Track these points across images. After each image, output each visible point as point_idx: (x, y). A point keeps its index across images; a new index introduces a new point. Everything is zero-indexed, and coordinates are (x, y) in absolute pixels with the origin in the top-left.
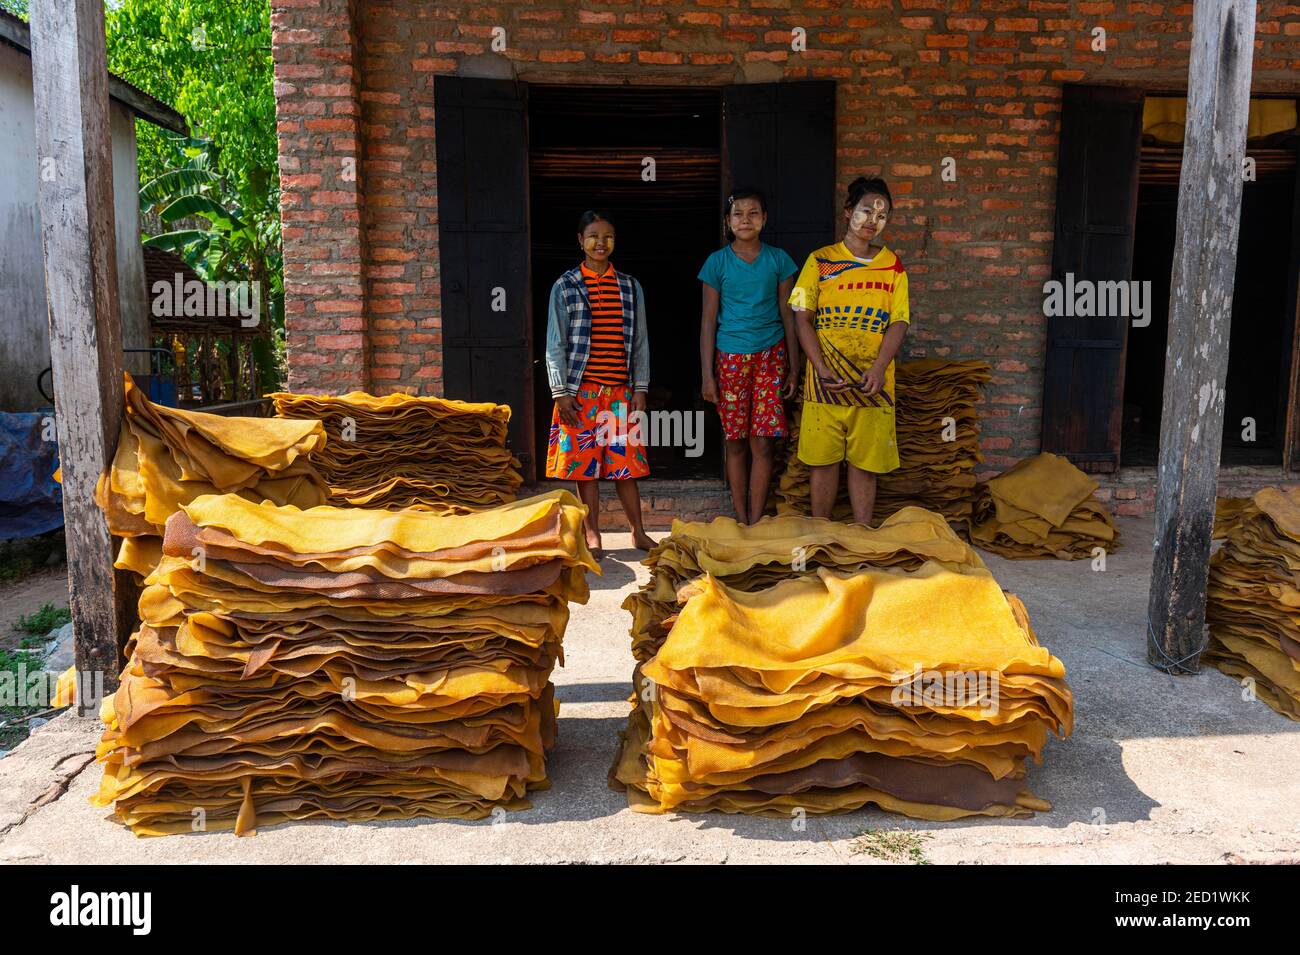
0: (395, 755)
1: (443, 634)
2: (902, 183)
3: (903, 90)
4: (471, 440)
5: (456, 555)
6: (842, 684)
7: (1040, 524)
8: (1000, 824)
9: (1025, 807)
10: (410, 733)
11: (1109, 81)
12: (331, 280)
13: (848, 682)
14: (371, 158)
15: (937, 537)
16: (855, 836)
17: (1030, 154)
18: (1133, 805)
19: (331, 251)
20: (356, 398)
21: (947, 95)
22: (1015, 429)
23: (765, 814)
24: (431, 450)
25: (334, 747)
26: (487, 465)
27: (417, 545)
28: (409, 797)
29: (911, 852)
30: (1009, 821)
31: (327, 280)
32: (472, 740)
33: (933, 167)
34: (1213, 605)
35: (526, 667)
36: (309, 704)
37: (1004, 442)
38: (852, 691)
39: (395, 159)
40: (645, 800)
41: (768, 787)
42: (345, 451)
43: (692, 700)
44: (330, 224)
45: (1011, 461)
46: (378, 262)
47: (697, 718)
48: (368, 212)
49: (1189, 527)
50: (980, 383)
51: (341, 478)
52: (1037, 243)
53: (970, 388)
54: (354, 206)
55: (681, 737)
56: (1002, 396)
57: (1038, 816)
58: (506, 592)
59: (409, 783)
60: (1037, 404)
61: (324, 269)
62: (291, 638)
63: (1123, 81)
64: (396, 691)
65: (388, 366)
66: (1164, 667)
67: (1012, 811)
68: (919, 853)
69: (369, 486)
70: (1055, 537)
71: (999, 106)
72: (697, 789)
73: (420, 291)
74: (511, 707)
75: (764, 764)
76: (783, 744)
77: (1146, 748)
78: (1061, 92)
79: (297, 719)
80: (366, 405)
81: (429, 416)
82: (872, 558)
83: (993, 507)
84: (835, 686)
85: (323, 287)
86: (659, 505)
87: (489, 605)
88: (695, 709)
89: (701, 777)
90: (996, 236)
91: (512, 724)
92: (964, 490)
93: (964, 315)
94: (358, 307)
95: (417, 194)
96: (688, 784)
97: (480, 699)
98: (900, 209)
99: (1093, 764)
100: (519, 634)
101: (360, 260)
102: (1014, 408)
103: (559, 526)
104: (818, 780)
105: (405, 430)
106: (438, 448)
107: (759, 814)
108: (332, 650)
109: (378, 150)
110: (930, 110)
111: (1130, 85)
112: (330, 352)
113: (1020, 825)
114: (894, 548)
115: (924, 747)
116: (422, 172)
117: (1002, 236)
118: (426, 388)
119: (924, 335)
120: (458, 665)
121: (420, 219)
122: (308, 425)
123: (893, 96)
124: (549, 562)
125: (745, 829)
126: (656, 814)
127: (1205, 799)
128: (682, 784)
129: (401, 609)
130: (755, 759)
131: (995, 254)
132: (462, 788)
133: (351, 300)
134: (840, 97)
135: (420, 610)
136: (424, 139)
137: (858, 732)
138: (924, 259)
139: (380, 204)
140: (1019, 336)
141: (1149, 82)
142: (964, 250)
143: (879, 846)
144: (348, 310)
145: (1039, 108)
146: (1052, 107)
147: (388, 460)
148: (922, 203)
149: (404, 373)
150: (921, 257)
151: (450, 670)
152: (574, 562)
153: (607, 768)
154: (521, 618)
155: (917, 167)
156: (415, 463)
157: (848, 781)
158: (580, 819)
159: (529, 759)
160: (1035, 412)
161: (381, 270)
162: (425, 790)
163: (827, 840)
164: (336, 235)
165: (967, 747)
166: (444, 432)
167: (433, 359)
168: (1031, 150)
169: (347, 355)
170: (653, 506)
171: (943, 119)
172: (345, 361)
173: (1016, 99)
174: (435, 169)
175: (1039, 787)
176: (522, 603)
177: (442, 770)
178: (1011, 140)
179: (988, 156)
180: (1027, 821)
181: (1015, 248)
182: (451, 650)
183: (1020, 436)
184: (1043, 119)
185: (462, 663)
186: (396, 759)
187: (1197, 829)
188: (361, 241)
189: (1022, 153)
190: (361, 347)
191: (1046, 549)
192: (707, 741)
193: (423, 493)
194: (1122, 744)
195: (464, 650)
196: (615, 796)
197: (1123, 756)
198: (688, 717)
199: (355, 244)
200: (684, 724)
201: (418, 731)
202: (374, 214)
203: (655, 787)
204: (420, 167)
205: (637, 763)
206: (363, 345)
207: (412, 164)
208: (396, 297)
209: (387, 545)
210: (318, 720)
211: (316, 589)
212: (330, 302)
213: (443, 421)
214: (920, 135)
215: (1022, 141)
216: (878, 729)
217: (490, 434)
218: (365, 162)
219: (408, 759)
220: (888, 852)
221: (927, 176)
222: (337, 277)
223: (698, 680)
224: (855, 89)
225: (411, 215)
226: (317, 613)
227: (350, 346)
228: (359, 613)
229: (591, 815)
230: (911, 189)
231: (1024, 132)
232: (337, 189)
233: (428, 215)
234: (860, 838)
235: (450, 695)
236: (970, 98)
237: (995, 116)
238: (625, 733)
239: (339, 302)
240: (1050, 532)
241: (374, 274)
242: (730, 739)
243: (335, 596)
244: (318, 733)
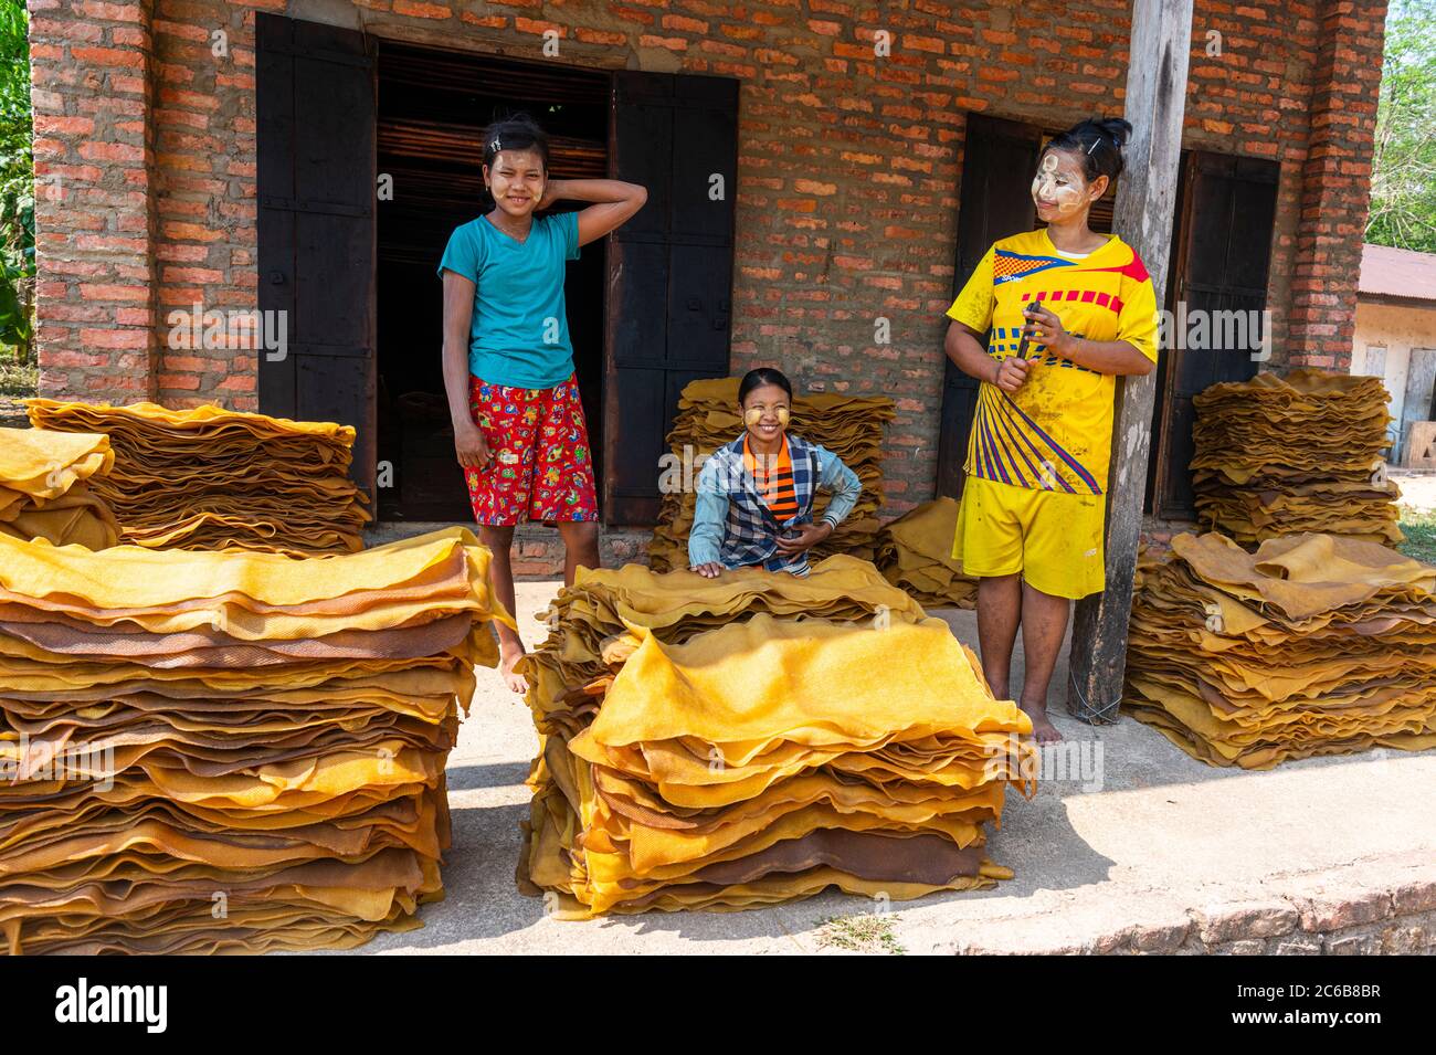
0: (238, 873)
1: (312, 711)
2: (805, 201)
3: (808, 99)
4: (305, 468)
5: (331, 608)
6: (808, 751)
7: (943, 571)
8: (966, 898)
9: (987, 877)
10: (262, 843)
11: (1010, 114)
12: (106, 258)
13: (813, 750)
14: (165, 106)
15: (869, 584)
16: (818, 925)
17: (933, 183)
18: (1089, 867)
19: (106, 220)
20: (144, 410)
21: (853, 110)
22: (910, 472)
23: (713, 909)
24: (253, 479)
25: (151, 869)
26: (326, 499)
27: (274, 595)
28: (259, 927)
29: (882, 939)
30: (974, 894)
31: (98, 258)
32: (349, 846)
33: (837, 186)
34: (1133, 652)
35: (420, 749)
36: (115, 812)
37: (900, 486)
38: (818, 760)
39: (199, 110)
40: (568, 905)
41: (717, 877)
42: (131, 478)
43: (633, 780)
44: (106, 186)
45: (906, 506)
46: (172, 239)
47: (641, 801)
48: (159, 175)
49: (1114, 572)
50: (884, 421)
51: (125, 512)
52: (939, 277)
53: (875, 426)
54: (140, 165)
55: (621, 825)
56: (899, 436)
57: (1003, 886)
58: (399, 654)
59: (256, 909)
60: (933, 446)
61: (93, 242)
62: (89, 725)
63: (1023, 117)
64: (245, 788)
65: (183, 373)
66: (1086, 717)
67: (977, 881)
68: (891, 939)
69: (166, 524)
70: (956, 584)
71: (905, 128)
72: (636, 886)
73: (229, 281)
74: (401, 802)
75: (719, 850)
76: (740, 826)
77: (1087, 803)
78: (965, 119)
79: (92, 835)
80: (163, 419)
81: (250, 436)
82: (811, 607)
83: (895, 553)
84: (800, 755)
85: (94, 266)
86: (528, 550)
87: (374, 672)
88: (636, 789)
89: (645, 871)
90: (898, 267)
91: (402, 823)
92: (865, 535)
93: (864, 349)
94: (145, 295)
95: (228, 158)
96: (626, 882)
97: (359, 793)
98: (802, 229)
99: (1042, 824)
100: (416, 708)
101: (147, 235)
102: (910, 450)
103: (466, 571)
104: (776, 864)
105: (216, 453)
106: (260, 478)
107: (704, 910)
108: (154, 738)
109: (176, 98)
110: (835, 123)
111: (1029, 121)
112: (101, 351)
113: (986, 897)
114: (836, 596)
115: (892, 818)
116: (235, 131)
117: (903, 267)
118: (234, 402)
119: (824, 368)
120: (331, 750)
121: (231, 189)
122: (90, 440)
123: (798, 104)
124: (455, 615)
125: (692, 929)
126: (583, 920)
127: (1153, 854)
128: (619, 882)
129: (252, 680)
130: (709, 845)
131: (896, 285)
132: (332, 908)
133: (133, 286)
134: (744, 99)
135: (279, 681)
136: (239, 90)
137: (823, 806)
138: (825, 286)
139: (176, 167)
140: (917, 374)
141: (1046, 120)
142: (866, 279)
143: (847, 935)
144: (127, 298)
145: (943, 135)
146: (955, 135)
147: (191, 490)
148: (825, 225)
149: (204, 382)
150: (823, 283)
151: (320, 758)
152: (486, 615)
153: (512, 867)
154: (417, 687)
155: (820, 184)
156: (230, 495)
157: (810, 862)
158: (488, 936)
159: (420, 864)
160: (931, 454)
161: (175, 251)
162: (280, 916)
163: (787, 933)
164: (114, 200)
165: (937, 815)
166: (269, 457)
167: (244, 368)
168: (934, 178)
169: (126, 356)
170: (521, 552)
171: (849, 136)
172: (122, 364)
173: (921, 123)
174: (253, 129)
175: (995, 852)
176: (418, 669)
177: (305, 888)
178: (915, 166)
179: (892, 180)
180: (993, 892)
181: (917, 280)
182: (323, 731)
183: (915, 480)
184: (947, 147)
185: (337, 748)
186: (241, 878)
187: (1155, 886)
188: (149, 210)
189: (925, 180)
190: (146, 346)
191: (948, 597)
192: (652, 828)
193: (240, 533)
194: (1063, 801)
195: (341, 730)
196: (528, 902)
197: (1069, 814)
198: (629, 800)
199: (140, 214)
200: (625, 810)
201: (274, 839)
202: (167, 178)
203: (583, 888)
204: (233, 124)
205: (557, 860)
206: (149, 345)
207: (222, 119)
208: (196, 286)
209: (235, 595)
210: (128, 833)
211: (130, 657)
212: (103, 286)
213: (268, 443)
214: (826, 151)
215: (926, 167)
216: (844, 801)
217: (331, 462)
218: (156, 110)
219: (257, 877)
220: (858, 941)
221: (830, 196)
222: (114, 254)
223: (645, 755)
224: (758, 91)
225: (219, 184)
226: (129, 689)
227: (130, 344)
228: (192, 687)
229: (503, 929)
230: (814, 207)
231: (929, 159)
232: (116, 141)
233: (243, 186)
234: (825, 928)
235: (323, 791)
236: (875, 118)
237: (900, 138)
238: (529, 823)
239: (114, 287)
240: (952, 580)
241: (166, 254)
242: (680, 824)
243: (159, 665)
244: (129, 852)
